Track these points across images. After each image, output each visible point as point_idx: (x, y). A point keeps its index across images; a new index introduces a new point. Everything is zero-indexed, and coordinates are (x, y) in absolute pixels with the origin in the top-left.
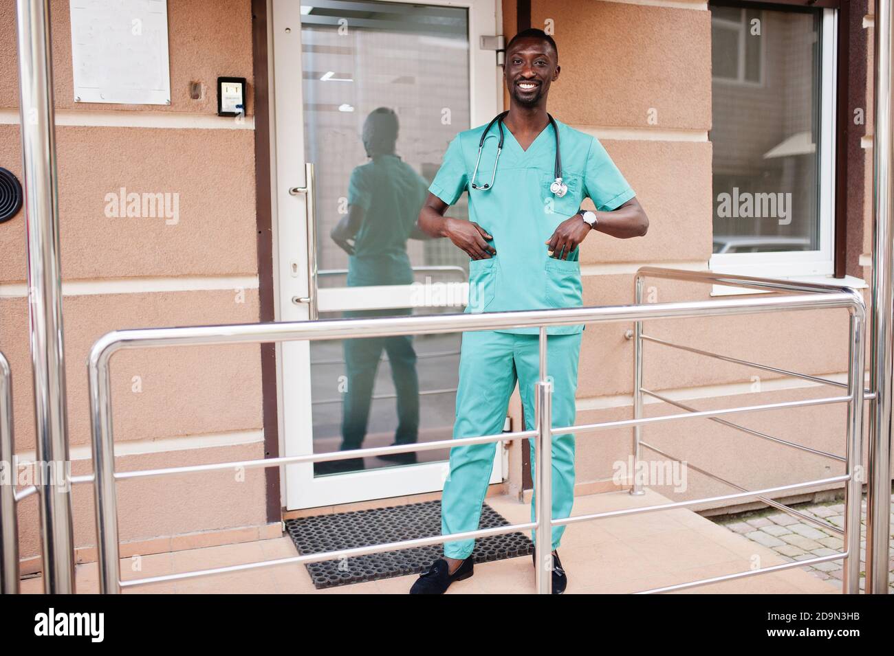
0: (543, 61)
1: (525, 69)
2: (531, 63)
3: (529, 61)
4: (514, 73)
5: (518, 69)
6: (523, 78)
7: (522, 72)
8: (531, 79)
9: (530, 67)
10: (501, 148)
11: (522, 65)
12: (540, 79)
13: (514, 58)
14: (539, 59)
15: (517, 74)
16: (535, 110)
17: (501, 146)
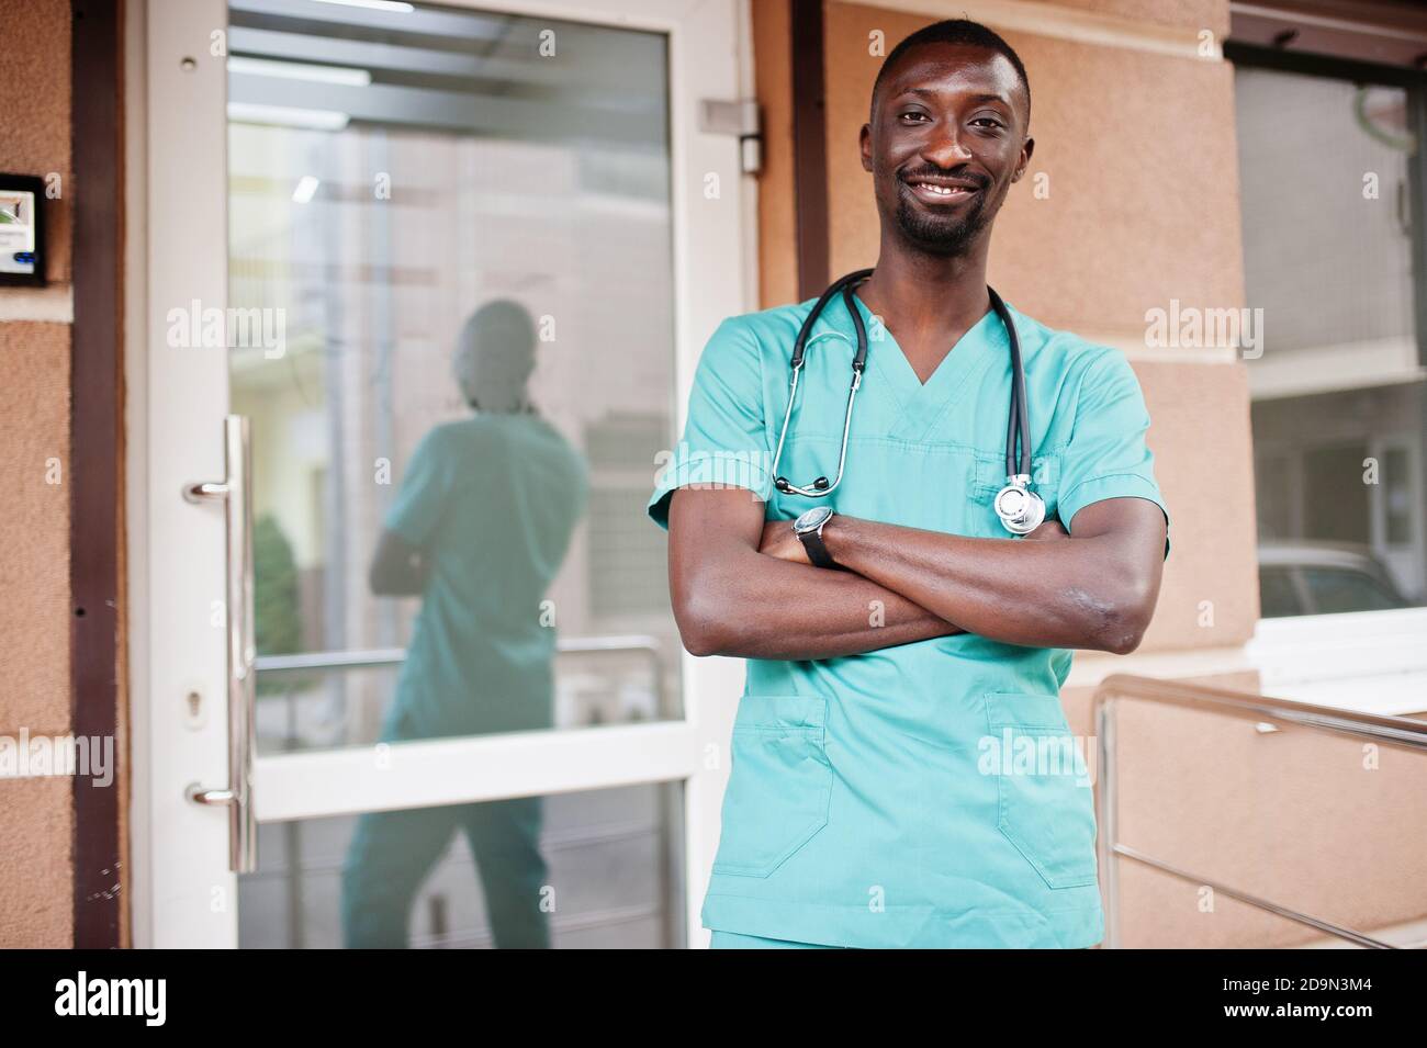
0: (997, 118)
1: (939, 140)
2: (959, 120)
3: (950, 117)
4: (900, 148)
5: (916, 139)
6: (933, 167)
7: (931, 148)
8: (957, 169)
9: (953, 133)
10: (862, 369)
11: (930, 127)
12: (984, 172)
13: (904, 105)
14: (984, 112)
15: (913, 153)
16: (959, 265)
17: (859, 365)
